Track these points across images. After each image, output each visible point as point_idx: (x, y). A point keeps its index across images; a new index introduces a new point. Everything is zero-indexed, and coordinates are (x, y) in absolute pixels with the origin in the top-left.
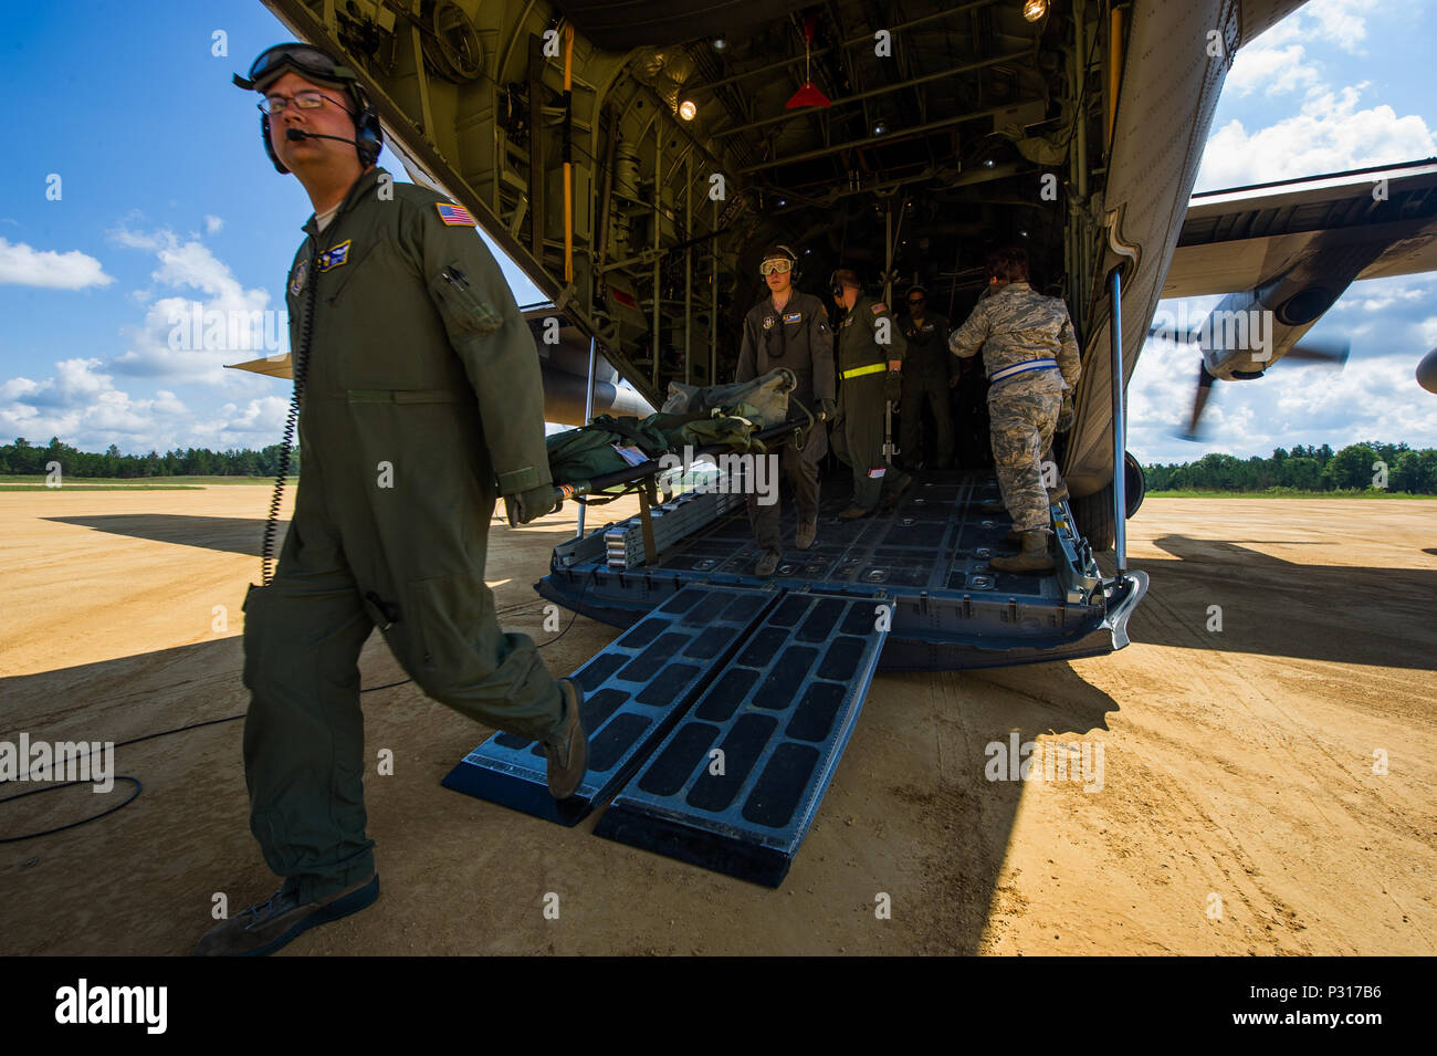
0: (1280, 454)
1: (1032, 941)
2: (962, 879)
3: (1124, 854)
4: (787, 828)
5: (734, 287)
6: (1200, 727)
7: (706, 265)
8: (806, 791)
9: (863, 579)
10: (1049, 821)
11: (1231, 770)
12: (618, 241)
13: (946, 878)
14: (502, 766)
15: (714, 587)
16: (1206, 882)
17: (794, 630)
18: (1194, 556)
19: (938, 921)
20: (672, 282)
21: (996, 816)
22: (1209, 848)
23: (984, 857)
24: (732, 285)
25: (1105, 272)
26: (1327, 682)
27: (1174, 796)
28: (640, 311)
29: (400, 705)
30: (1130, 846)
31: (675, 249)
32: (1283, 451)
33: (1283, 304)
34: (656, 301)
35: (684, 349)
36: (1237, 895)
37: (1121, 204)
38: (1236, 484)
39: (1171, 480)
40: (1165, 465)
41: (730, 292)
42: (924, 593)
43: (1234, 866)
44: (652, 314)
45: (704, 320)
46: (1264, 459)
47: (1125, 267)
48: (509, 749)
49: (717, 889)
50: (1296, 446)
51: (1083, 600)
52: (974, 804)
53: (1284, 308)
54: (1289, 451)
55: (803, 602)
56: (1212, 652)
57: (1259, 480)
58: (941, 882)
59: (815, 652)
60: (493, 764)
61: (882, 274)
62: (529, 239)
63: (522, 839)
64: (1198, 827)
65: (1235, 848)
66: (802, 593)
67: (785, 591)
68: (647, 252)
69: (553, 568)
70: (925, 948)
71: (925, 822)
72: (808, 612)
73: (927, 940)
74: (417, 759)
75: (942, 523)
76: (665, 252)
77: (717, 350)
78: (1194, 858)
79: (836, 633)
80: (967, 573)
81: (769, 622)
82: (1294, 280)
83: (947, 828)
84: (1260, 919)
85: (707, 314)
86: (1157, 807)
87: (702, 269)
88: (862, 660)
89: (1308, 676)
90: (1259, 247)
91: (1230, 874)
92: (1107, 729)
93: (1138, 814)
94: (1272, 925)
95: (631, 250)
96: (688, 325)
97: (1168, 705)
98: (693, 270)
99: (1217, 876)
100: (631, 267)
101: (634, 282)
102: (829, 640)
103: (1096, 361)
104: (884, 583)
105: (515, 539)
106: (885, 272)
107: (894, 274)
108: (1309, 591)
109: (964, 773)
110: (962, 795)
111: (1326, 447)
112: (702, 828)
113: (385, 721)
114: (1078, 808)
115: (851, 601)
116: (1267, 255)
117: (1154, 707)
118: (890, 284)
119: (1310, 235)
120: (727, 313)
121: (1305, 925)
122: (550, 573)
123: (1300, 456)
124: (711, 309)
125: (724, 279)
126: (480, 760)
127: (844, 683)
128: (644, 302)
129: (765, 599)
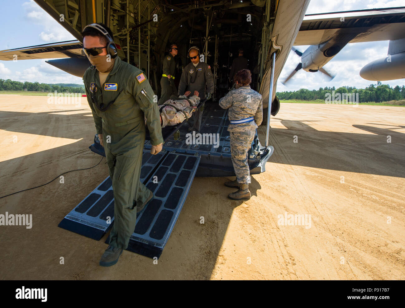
0: (321, 89)
1: (226, 273)
2: (210, 252)
3: (254, 241)
4: (162, 240)
5: (156, 39)
6: (282, 194)
7: (146, 32)
8: (169, 227)
9: (192, 148)
10: (236, 231)
11: (287, 210)
12: (114, 26)
13: (205, 253)
14: (77, 219)
15: (146, 150)
16: (274, 250)
17: (170, 167)
18: (292, 127)
19: (201, 268)
20: (134, 38)
21: (222, 230)
22: (277, 238)
23: (217, 244)
24: (155, 39)
25: (271, 54)
26: (318, 176)
27: (270, 220)
28: (122, 51)
29: (45, 194)
30: (256, 239)
31: (134, 28)
32: (322, 88)
33: (326, 50)
34: (128, 47)
35: (138, 63)
36: (281, 254)
37: (277, 34)
38: (308, 98)
39: (290, 96)
40: (289, 92)
41: (154, 41)
42: (209, 154)
43: (282, 244)
44: (127, 51)
45: (145, 52)
46: (316, 90)
47: (277, 52)
48: (79, 213)
49: (141, 261)
50: (326, 87)
51: (254, 158)
52: (216, 225)
53: (326, 51)
54: (323, 88)
55: (173, 156)
56: (289, 165)
57: (314, 97)
58: (204, 254)
59: (175, 176)
60: (74, 219)
61: (205, 37)
62: (80, 26)
63: (83, 245)
64: (275, 230)
65: (283, 238)
66: (173, 153)
67: (168, 152)
68: (124, 30)
69: (95, 141)
70: (197, 278)
71: (202, 233)
72: (174, 161)
73: (198, 275)
74: (50, 216)
75: (218, 126)
76: (131, 29)
77: (150, 62)
78: (272, 242)
79: (182, 169)
80: (223, 146)
81: (163, 164)
82: (330, 43)
83: (208, 234)
84: (285, 262)
85: (146, 50)
86: (266, 224)
87: (144, 33)
88: (189, 179)
89: (313, 174)
90: (321, 33)
91: (281, 247)
92: (256, 196)
93: (260, 227)
94: (288, 264)
95: (119, 28)
96: (140, 55)
97: (275, 186)
98: (141, 34)
99: (277, 248)
100: (119, 35)
101: (120, 39)
102: (180, 172)
103: (266, 78)
104: (198, 150)
105: (85, 120)
106: (206, 37)
107: (209, 38)
108: (320, 141)
109: (215, 214)
110: (213, 222)
111: (334, 87)
112: (137, 241)
113: (40, 201)
114: (244, 225)
115: (188, 156)
116: (323, 35)
117: (271, 187)
118: (207, 41)
119: (337, 30)
120: (154, 48)
121: (296, 263)
122: (94, 143)
123: (326, 90)
124: (148, 48)
125: (152, 37)
126: (70, 217)
127: (183, 188)
128: (124, 47)
129: (162, 155)
